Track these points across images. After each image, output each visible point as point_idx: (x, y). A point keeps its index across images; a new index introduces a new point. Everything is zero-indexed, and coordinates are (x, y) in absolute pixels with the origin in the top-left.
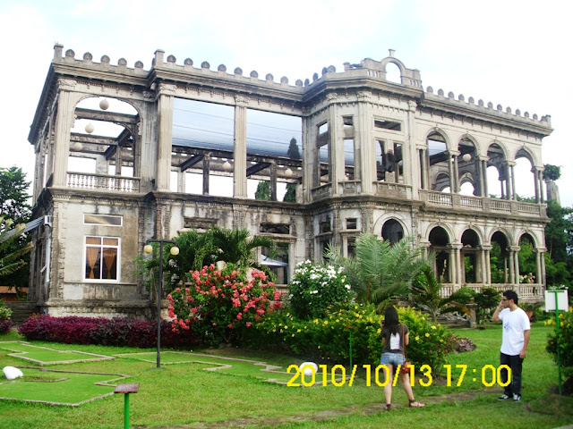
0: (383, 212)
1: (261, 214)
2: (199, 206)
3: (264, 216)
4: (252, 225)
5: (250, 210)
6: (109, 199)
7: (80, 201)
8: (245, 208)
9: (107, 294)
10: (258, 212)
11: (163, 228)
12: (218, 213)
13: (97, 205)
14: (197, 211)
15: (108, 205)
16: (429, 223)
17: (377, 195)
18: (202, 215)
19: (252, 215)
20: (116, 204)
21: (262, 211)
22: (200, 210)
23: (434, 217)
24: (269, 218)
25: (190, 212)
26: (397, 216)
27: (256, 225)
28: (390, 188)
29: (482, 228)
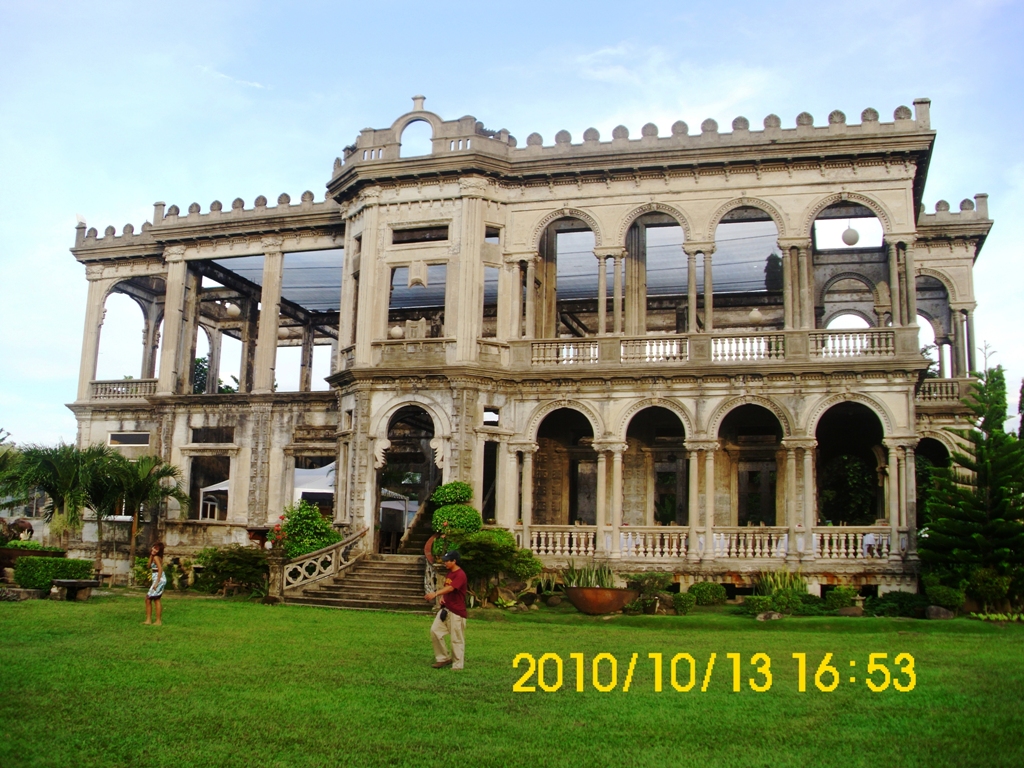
0: (391, 394)
1: (295, 414)
2: (208, 410)
3: (300, 416)
4: (281, 431)
5: (278, 408)
6: (133, 412)
7: (103, 417)
8: (268, 407)
9: (126, 535)
10: (291, 411)
11: (163, 445)
12: (234, 417)
13: (121, 420)
14: (207, 417)
15: (132, 419)
16: (536, 404)
17: (382, 366)
18: (213, 423)
19: (282, 416)
20: (142, 416)
21: (295, 408)
22: (211, 416)
23: (548, 392)
24: (307, 419)
25: (198, 421)
26: (421, 400)
27: (288, 431)
28: (410, 349)
29: (689, 403)
